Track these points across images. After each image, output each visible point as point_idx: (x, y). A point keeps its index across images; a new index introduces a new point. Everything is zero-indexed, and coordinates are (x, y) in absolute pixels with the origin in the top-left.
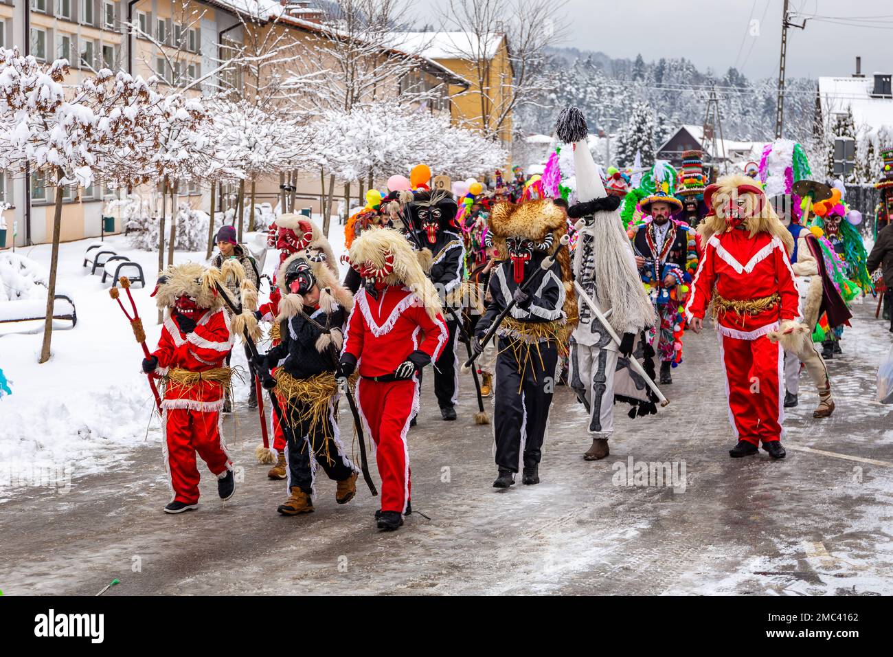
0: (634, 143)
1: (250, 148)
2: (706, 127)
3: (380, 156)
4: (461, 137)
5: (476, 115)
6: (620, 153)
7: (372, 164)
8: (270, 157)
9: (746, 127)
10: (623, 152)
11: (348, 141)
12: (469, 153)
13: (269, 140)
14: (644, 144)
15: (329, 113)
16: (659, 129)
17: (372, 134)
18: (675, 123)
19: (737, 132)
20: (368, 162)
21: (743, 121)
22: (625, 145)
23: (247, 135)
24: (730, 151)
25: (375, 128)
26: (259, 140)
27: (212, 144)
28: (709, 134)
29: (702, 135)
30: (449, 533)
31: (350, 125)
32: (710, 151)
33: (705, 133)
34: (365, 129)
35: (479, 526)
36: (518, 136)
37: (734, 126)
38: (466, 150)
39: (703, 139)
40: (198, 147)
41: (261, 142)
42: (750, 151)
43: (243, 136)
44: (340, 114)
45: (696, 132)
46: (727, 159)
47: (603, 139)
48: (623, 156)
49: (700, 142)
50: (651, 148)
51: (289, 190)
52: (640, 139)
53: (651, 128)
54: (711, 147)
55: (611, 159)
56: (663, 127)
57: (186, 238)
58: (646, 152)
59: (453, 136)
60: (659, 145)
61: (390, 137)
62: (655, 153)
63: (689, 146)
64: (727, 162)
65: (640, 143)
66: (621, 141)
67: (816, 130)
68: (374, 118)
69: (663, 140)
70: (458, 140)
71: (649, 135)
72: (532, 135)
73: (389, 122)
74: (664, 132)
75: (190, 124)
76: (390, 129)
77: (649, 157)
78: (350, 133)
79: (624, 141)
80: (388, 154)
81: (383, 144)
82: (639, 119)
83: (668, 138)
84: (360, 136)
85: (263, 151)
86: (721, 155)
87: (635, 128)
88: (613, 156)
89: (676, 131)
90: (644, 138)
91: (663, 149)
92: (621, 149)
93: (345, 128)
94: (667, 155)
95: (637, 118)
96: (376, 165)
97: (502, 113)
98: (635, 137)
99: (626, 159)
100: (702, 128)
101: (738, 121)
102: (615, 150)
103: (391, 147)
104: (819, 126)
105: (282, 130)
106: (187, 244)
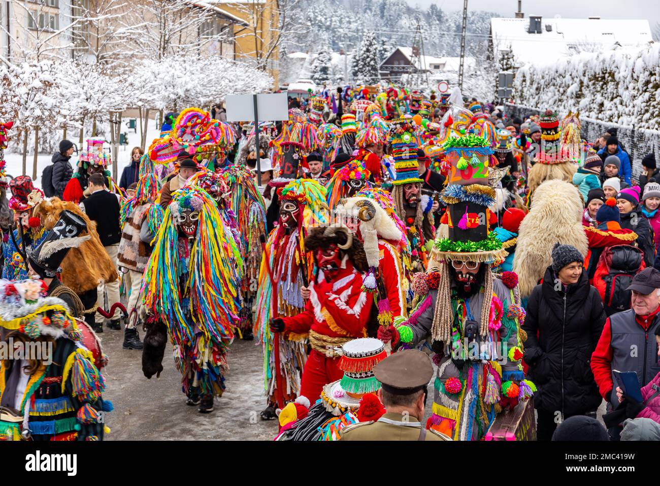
0: (364, 59)
1: (87, 100)
2: (414, 48)
3: (181, 93)
4: (239, 74)
5: (251, 50)
6: (355, 66)
7: (176, 97)
8: (100, 107)
9: (442, 45)
10: (357, 66)
11: (159, 82)
12: (245, 85)
13: (100, 94)
14: (371, 60)
15: (146, 62)
16: (382, 48)
17: (175, 77)
18: (392, 44)
19: (436, 49)
20: (173, 97)
21: (440, 41)
22: (358, 61)
23: (84, 91)
24: (431, 64)
25: (178, 73)
26: (93, 94)
27: (58, 104)
28: (416, 53)
29: (411, 54)
30: (213, 423)
31: (161, 70)
32: (416, 65)
33: (413, 53)
34: (171, 74)
35: (235, 416)
36: (284, 53)
37: (434, 45)
38: (243, 83)
39: (412, 56)
40: (48, 107)
41: (94, 96)
42: (444, 64)
43: (82, 91)
44: (153, 62)
45: (407, 52)
46: (428, 71)
47: (343, 56)
48: (356, 68)
49: (410, 58)
50: (376, 63)
51: (116, 123)
52: (368, 57)
53: (376, 49)
54: (417, 62)
55: (348, 71)
56: (385, 47)
57: (47, 145)
58: (372, 66)
59: (234, 73)
60: (382, 59)
61: (188, 79)
62: (378, 66)
63: (402, 62)
64: (428, 73)
65: (368, 59)
66: (355, 58)
67: (488, 58)
68: (177, 65)
69: (385, 56)
70: (237, 76)
71: (375, 54)
72: (293, 52)
73: (188, 68)
74: (385, 50)
75: (42, 90)
76: (188, 74)
77: (374, 69)
78: (160, 76)
79: (357, 58)
80: (187, 90)
81: (183, 84)
82: (368, 43)
83: (388, 55)
84: (168, 78)
85: (96, 102)
86: (423, 68)
87: (365, 49)
88: (349, 69)
89: (394, 50)
90: (371, 56)
91: (384, 64)
92: (355, 64)
93: (157, 73)
94: (387, 68)
95: (366, 42)
96: (179, 98)
97: (270, 47)
98: (365, 55)
99: (358, 71)
100: (411, 49)
101: (437, 41)
102: (351, 64)
103: (189, 86)
104: (491, 55)
105: (109, 88)
106: (48, 150)
